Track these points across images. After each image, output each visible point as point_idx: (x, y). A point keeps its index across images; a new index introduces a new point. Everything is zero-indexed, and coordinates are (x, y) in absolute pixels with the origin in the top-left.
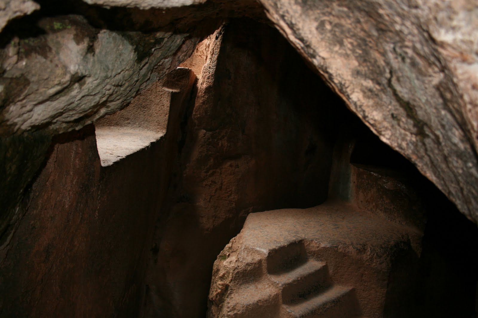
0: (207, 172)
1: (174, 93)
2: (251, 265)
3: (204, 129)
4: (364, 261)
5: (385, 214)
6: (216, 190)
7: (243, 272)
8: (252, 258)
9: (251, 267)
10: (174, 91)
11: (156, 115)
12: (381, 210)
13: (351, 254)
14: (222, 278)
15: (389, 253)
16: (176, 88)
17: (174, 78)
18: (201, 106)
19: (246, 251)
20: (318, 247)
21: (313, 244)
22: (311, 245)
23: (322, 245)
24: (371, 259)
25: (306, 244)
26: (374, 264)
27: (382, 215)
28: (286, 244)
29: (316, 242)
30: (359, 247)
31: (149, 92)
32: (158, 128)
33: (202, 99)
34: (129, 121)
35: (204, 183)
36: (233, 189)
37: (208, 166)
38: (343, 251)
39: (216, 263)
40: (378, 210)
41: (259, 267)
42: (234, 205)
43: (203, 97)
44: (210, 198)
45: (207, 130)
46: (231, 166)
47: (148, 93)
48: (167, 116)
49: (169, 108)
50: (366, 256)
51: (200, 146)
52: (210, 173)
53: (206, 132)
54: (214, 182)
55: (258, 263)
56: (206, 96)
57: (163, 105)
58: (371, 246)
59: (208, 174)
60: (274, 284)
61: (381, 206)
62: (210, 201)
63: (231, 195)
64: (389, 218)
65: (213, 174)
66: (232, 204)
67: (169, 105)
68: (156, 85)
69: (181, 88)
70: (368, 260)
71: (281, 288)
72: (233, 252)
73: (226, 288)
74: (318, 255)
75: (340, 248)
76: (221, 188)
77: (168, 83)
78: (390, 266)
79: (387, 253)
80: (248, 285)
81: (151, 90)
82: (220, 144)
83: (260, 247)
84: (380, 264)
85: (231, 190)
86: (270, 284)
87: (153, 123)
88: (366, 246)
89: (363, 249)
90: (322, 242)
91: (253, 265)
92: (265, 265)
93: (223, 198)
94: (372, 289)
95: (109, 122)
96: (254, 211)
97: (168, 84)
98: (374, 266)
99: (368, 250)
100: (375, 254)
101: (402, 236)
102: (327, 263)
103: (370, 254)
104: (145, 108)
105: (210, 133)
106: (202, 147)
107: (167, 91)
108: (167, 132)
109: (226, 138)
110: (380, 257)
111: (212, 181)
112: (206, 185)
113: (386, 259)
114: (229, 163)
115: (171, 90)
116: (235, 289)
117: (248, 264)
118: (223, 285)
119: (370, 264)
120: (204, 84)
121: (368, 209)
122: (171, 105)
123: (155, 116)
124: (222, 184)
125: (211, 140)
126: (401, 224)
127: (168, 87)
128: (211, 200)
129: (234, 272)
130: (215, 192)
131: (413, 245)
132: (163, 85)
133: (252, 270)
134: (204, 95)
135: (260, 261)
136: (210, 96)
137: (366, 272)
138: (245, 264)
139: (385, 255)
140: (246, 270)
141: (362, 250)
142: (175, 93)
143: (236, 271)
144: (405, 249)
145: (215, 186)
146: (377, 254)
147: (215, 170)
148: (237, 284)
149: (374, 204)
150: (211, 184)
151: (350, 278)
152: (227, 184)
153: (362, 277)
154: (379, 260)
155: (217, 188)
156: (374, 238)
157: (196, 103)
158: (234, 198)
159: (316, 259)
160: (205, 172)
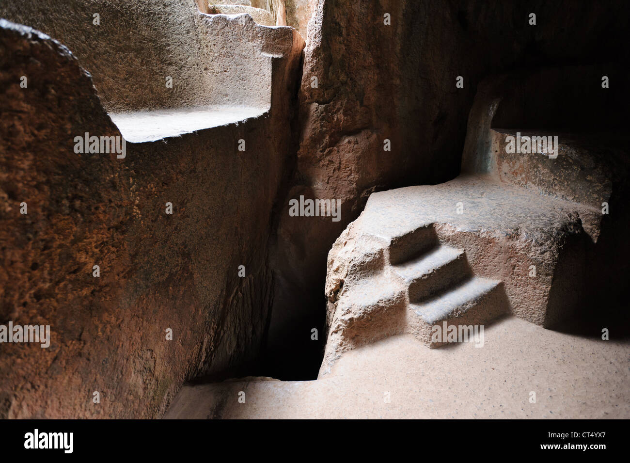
0: (323, 151)
1: (275, 58)
2: (370, 255)
3: (316, 102)
4: (518, 250)
5: (540, 187)
6: (334, 170)
7: (360, 265)
8: (371, 247)
9: (370, 258)
10: (276, 56)
11: (257, 87)
12: (533, 183)
13: (499, 240)
14: (337, 271)
15: (554, 239)
16: (277, 53)
17: (274, 40)
18: (310, 74)
19: (364, 239)
20: (453, 231)
21: (446, 228)
22: (444, 229)
23: (459, 229)
24: (528, 248)
25: (437, 229)
26: (532, 254)
27: (535, 188)
28: (413, 230)
29: (450, 225)
30: (510, 231)
31: (247, 60)
32: (261, 103)
33: (311, 64)
34: (228, 98)
35: (321, 163)
36: (353, 168)
37: (324, 144)
38: (488, 236)
39: (331, 252)
40: (530, 183)
41: (380, 258)
42: (354, 185)
43: (311, 62)
44: (329, 179)
45: (320, 103)
46: (349, 142)
47: (245, 61)
48: (270, 87)
49: (270, 78)
50: (519, 244)
51: (313, 122)
52: (326, 152)
53: (318, 106)
54: (331, 162)
55: (379, 254)
56: (315, 61)
57: (264, 75)
58: (526, 230)
59: (324, 153)
60: (400, 279)
61: (533, 178)
62: (328, 183)
63: (351, 174)
64: (546, 192)
65: (330, 152)
66: (353, 184)
67: (270, 74)
68: (253, 50)
69: (283, 54)
70: (523, 248)
71: (407, 284)
72: (350, 239)
73: (341, 283)
74: (454, 241)
75: (482, 233)
76: (339, 168)
77: (268, 47)
78: (556, 256)
79: (552, 239)
80: (367, 280)
81: (248, 57)
82: (335, 118)
83: (380, 234)
84: (542, 253)
85: (351, 170)
86: (394, 279)
87: (255, 97)
88: (519, 229)
89: (516, 234)
90: (458, 225)
91: (373, 256)
92: (386, 256)
93: (342, 178)
94: (528, 285)
95: (205, 101)
96: (377, 191)
97: (266, 48)
98: (532, 256)
99: (522, 235)
100: (534, 241)
101: (568, 215)
102: (465, 250)
103: (526, 240)
104: (245, 81)
105: (324, 106)
106: (315, 122)
107: (267, 57)
108: (271, 107)
109: (341, 111)
110: (541, 245)
111: (329, 161)
112: (323, 165)
113: (550, 248)
114: (347, 140)
115: (271, 56)
116: (351, 285)
117: (367, 255)
118: (337, 280)
119: (525, 254)
120: (311, 45)
121: (514, 182)
122: (272, 73)
123: (256, 89)
124: (340, 163)
125: (324, 114)
126: (566, 199)
127: (268, 52)
128: (329, 181)
129: (350, 264)
130: (333, 173)
131: (586, 226)
132: (262, 50)
133: (371, 262)
134: (312, 60)
135: (381, 252)
136: (319, 60)
137: (520, 264)
138: (363, 255)
139: (549, 242)
140: (363, 263)
141: (514, 236)
142: (277, 59)
143: (352, 264)
144: (577, 232)
145: (333, 166)
146: (536, 241)
147: (332, 148)
148: (354, 279)
149: (524, 176)
150: (328, 164)
151: (497, 270)
152: (346, 162)
153: (514, 269)
154: (539, 248)
155: (335, 168)
156: (529, 218)
157: (304, 70)
158: (354, 178)
159: (451, 246)
160: (321, 151)
